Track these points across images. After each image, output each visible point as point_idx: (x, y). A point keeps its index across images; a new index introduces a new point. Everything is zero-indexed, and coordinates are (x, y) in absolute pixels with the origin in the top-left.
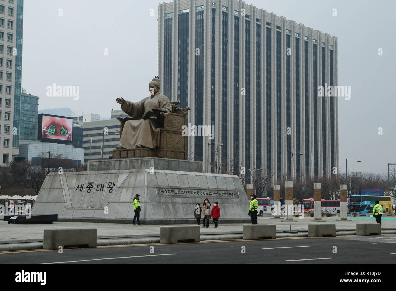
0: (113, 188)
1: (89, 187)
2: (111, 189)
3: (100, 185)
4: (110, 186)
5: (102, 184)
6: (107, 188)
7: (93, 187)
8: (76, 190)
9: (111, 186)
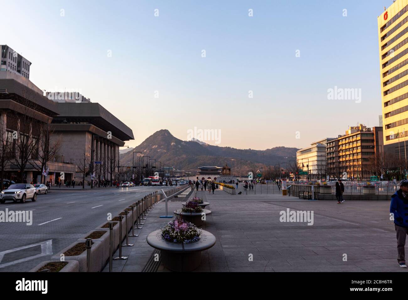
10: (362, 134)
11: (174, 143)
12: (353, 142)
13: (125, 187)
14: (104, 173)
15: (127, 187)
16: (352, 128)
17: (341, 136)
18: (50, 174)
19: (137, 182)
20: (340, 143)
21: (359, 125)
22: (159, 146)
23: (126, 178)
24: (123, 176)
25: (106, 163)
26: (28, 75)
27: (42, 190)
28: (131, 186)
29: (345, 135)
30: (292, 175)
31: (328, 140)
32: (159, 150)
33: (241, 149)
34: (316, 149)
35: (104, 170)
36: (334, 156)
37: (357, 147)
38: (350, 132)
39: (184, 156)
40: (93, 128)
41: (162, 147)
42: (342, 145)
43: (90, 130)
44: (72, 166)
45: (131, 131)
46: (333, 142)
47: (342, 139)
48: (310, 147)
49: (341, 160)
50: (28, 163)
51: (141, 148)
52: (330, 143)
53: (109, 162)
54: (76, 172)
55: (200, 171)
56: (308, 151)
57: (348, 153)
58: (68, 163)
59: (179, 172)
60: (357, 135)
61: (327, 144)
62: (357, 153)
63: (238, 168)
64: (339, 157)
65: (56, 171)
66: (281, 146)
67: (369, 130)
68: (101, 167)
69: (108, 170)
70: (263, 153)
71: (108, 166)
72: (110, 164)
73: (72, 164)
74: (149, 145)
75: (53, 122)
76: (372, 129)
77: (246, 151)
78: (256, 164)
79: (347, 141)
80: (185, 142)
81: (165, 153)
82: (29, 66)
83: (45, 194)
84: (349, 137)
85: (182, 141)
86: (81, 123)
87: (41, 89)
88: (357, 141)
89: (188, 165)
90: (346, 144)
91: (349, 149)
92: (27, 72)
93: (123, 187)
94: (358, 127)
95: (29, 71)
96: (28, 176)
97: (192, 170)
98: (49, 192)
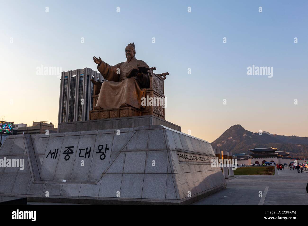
0: (105, 153)
1: (67, 152)
2: (103, 154)
3: (84, 149)
4: (100, 151)
5: (87, 148)
6: (97, 153)
7: (73, 153)
8: (47, 157)
9: (103, 150)
11: (246, 135)
22: (234, 138)
32: (233, 141)
39: (255, 144)
51: (220, 140)
74: (225, 138)
81: (239, 143)
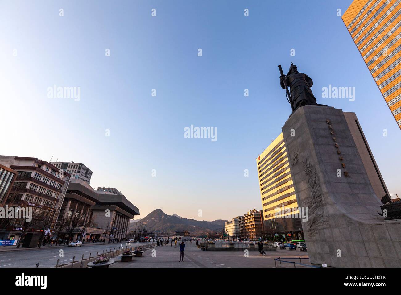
10: (255, 214)
11: (164, 217)
12: (251, 218)
13: (128, 243)
14: (118, 234)
15: (129, 243)
16: (250, 211)
17: (245, 215)
18: (87, 234)
19: (136, 240)
20: (245, 219)
21: (254, 210)
22: (156, 219)
23: (132, 237)
24: (131, 236)
25: (120, 229)
26: (90, 178)
27: (79, 245)
28: (132, 242)
29: (247, 215)
30: (221, 237)
31: (240, 217)
32: (155, 221)
33: (199, 220)
34: (234, 222)
35: (118, 232)
36: (243, 226)
37: (253, 221)
38: (249, 213)
39: (169, 224)
40: (117, 208)
41: (157, 219)
42: (246, 220)
43: (116, 209)
44: (101, 230)
45: (138, 210)
46: (242, 218)
47: (246, 217)
48: (232, 220)
49: (246, 228)
50: (75, 228)
51: (146, 219)
52: (240, 218)
53: (122, 228)
54: (103, 234)
55: (175, 233)
56: (230, 222)
57: (249, 224)
58: (99, 228)
59: (164, 234)
60: (252, 214)
61: (239, 219)
62: (253, 224)
63: (197, 232)
64: (245, 226)
65: (91, 233)
66: (220, 219)
67: (258, 212)
68: (116, 231)
69: (120, 232)
70: (211, 223)
71: (121, 230)
72: (122, 229)
73: (101, 229)
74: (150, 218)
75: (96, 204)
76: (259, 212)
77: (202, 222)
78: (207, 230)
79: (248, 218)
80: (170, 216)
81: (158, 222)
82: (92, 174)
83: (80, 246)
84: (249, 215)
85: (168, 215)
86: (112, 206)
87: (93, 188)
88: (253, 218)
89: (170, 229)
90: (248, 219)
91: (250, 222)
92: (89, 177)
93: (127, 243)
94: (253, 210)
95: (91, 176)
96: (74, 236)
97: (172, 232)
98: (83, 246)
